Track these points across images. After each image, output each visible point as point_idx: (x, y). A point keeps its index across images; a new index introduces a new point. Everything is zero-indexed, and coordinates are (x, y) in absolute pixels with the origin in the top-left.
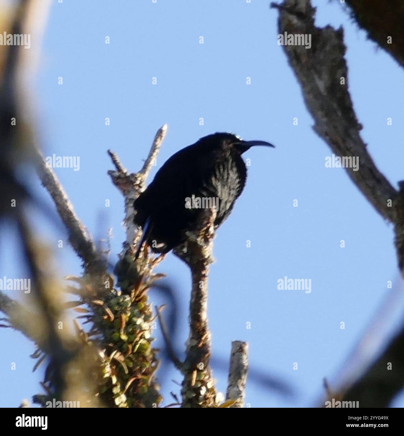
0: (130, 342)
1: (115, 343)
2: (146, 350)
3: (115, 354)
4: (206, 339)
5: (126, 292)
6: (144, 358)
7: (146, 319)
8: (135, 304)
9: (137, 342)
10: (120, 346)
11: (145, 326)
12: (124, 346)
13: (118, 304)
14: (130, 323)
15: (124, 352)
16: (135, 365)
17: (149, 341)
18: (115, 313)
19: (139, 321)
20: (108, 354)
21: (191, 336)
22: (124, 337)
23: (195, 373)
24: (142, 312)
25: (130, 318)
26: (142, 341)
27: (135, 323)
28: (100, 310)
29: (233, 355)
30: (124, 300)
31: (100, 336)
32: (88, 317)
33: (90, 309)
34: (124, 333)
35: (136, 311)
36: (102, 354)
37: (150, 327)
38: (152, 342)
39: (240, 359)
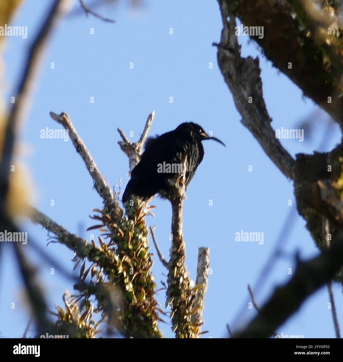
0: (134, 249)
1: (125, 251)
2: (145, 254)
3: (125, 258)
4: (182, 247)
5: (131, 218)
6: (144, 260)
7: (145, 235)
8: (137, 225)
9: (139, 250)
10: (128, 252)
11: (144, 239)
12: (131, 253)
13: (127, 226)
14: (135, 238)
15: (131, 257)
16: (138, 264)
17: (147, 249)
18: (124, 232)
19: (140, 236)
20: (121, 258)
21: (173, 245)
22: (130, 247)
23: (176, 268)
24: (142, 230)
25: (134, 235)
26: (142, 249)
27: (138, 238)
28: (115, 230)
29: (200, 256)
30: (130, 223)
31: (116, 246)
32: (107, 234)
33: (108, 229)
34: (130, 244)
35: (138, 230)
36: (117, 258)
37: (147, 240)
38: (148, 250)
39: (204, 259)
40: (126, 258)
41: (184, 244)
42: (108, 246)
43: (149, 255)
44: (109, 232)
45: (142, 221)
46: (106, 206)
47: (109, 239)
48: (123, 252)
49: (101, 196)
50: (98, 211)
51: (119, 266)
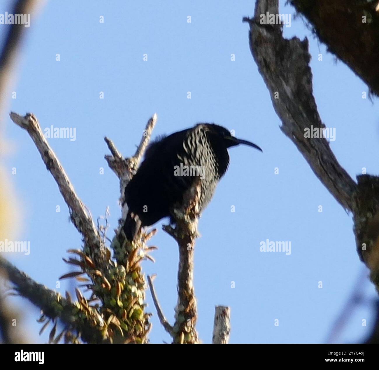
0: (126, 307)
1: (112, 308)
2: (139, 314)
4: (193, 304)
5: (121, 263)
6: (138, 322)
7: (140, 287)
8: (130, 274)
9: (132, 308)
10: (117, 312)
11: (139, 293)
12: (121, 312)
13: (115, 274)
14: (126, 291)
15: (120, 317)
16: (130, 327)
17: (142, 307)
18: (112, 282)
19: (134, 289)
20: (106, 319)
21: (179, 302)
22: (120, 303)
23: (183, 335)
24: (136, 281)
25: (125, 287)
26: (136, 307)
27: (130, 290)
28: (99, 280)
29: (217, 318)
30: (120, 271)
31: (99, 302)
32: (88, 286)
33: (89, 279)
34: (120, 300)
35: (131, 280)
36: (101, 318)
37: (143, 295)
38: (145, 308)
39: (223, 322)
40: (113, 319)
41: (195, 302)
42: (88, 301)
43: (145, 315)
44: (91, 283)
45: (137, 268)
46: (86, 246)
47: (91, 292)
48: (109, 310)
49: (80, 231)
50: (75, 252)
51: (104, 330)
